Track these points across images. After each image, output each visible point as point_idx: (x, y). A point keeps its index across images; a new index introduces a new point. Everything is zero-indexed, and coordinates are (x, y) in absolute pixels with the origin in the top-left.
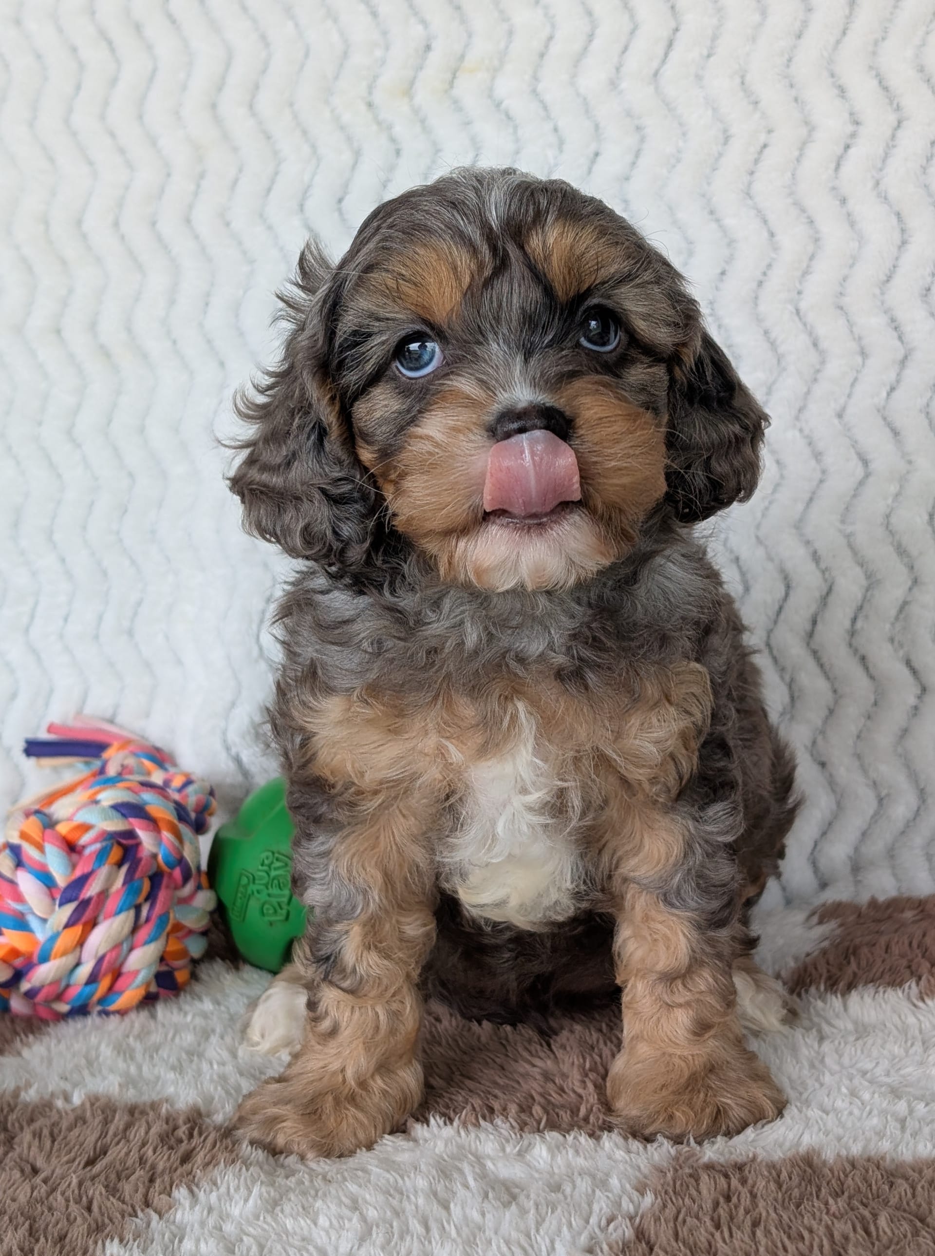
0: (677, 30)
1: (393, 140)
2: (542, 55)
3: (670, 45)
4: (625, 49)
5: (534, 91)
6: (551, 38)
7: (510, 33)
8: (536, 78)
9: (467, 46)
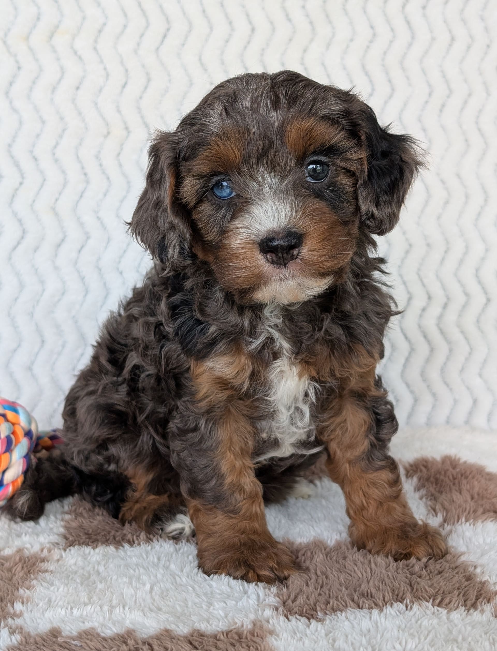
0: (168, 30)
1: (17, 62)
2: (100, 31)
3: (165, 36)
4: (142, 35)
5: (95, 49)
6: (105, 24)
7: (84, 18)
8: (96, 41)
9: (60, 22)
